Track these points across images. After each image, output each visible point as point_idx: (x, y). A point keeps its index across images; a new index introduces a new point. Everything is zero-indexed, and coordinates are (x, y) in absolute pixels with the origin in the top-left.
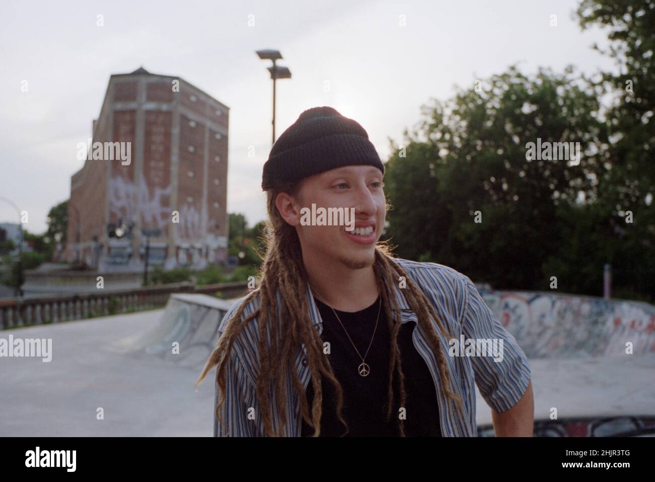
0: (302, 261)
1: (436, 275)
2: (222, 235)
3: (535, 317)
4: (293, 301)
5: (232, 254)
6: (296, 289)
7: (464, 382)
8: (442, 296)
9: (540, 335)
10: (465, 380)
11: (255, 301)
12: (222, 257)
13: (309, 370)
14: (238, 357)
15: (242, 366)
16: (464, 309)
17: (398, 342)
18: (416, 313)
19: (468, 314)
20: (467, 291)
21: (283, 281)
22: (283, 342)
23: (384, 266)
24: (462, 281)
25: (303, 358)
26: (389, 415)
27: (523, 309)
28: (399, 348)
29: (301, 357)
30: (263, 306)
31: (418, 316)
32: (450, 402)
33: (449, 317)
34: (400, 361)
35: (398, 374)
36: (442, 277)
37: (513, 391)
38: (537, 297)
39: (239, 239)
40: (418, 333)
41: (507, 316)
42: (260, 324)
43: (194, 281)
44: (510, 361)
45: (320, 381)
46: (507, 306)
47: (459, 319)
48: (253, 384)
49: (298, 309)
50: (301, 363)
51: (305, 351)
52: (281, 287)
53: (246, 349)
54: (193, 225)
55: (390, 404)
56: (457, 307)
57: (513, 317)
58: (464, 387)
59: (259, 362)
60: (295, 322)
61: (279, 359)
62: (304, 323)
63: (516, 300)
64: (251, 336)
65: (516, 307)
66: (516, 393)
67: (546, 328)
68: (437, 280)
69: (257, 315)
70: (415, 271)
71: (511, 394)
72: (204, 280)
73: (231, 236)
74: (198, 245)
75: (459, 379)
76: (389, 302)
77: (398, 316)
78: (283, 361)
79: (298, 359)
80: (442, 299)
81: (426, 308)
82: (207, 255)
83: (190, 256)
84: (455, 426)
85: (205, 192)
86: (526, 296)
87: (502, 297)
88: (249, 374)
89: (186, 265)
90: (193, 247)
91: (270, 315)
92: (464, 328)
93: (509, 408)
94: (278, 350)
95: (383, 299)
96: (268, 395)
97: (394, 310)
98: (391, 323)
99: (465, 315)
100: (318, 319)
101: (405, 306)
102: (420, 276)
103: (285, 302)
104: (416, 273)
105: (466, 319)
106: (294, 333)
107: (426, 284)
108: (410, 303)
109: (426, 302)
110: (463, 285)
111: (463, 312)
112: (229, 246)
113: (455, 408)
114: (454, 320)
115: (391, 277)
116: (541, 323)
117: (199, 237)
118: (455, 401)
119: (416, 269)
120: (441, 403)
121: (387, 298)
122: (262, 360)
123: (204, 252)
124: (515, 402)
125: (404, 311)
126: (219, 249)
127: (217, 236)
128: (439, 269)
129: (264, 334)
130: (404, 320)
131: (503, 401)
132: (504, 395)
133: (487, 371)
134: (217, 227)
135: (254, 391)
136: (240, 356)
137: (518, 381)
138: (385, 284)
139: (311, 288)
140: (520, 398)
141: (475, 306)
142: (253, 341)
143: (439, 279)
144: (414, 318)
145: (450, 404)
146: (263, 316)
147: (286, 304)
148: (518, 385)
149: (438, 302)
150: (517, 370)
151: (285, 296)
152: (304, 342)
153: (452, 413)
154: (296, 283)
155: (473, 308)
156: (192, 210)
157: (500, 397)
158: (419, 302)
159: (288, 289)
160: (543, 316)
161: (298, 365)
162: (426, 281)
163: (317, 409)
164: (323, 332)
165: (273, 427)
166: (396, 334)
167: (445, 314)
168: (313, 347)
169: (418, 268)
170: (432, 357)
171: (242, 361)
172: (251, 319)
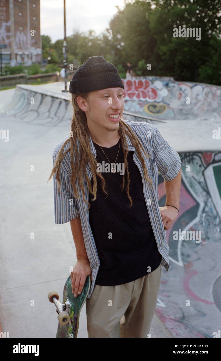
0: (87, 126)
1: (143, 128)
2: (39, 48)
3: (194, 96)
4: (84, 144)
5: (44, 58)
6: (85, 139)
7: (153, 173)
8: (146, 138)
9: (195, 104)
10: (154, 172)
11: (68, 144)
12: (39, 59)
13: (91, 173)
14: (62, 167)
15: (64, 170)
16: (155, 143)
17: (127, 159)
18: (135, 147)
19: (156, 144)
20: (156, 135)
21: (79, 135)
22: (81, 161)
23: (122, 126)
24: (154, 131)
25: (89, 168)
26: (123, 188)
27: (188, 91)
28: (127, 162)
29: (88, 168)
30: (71, 146)
31: (135, 148)
32: (147, 182)
33: (148, 147)
34: (128, 167)
35: (127, 172)
36: (146, 130)
37: (174, 174)
38: (196, 85)
39: (48, 49)
40: (136, 155)
41: (181, 94)
42: (70, 154)
43: (26, 73)
44: (172, 162)
45: (96, 177)
46: (181, 89)
47: (152, 147)
48: (69, 177)
49: (87, 148)
50: (88, 169)
51: (90, 165)
52: (79, 138)
53: (65, 164)
54: (23, 41)
55: (124, 184)
56: (152, 142)
57: (183, 95)
58: (153, 175)
59: (71, 170)
60: (85, 154)
61: (80, 169)
62: (89, 154)
63: (186, 86)
64: (67, 159)
65: (185, 90)
66: (175, 174)
67: (199, 101)
68: (144, 131)
69: (70, 150)
70: (134, 127)
71: (173, 175)
72: (31, 72)
73: (43, 48)
74: (27, 53)
75: (151, 172)
76: (123, 142)
77: (127, 149)
78: (81, 170)
79: (87, 168)
80: (145, 140)
81: (139, 145)
82: (31, 58)
83: (23, 59)
84: (149, 191)
85: (29, 24)
86: (190, 84)
87: (179, 85)
88: (67, 173)
89: (21, 64)
90: (24, 54)
91: (74, 150)
92: (154, 150)
93: (172, 180)
94: (78, 165)
95: (121, 141)
96: (76, 183)
97: (125, 146)
98: (124, 152)
99: (155, 145)
100: (94, 151)
101: (130, 144)
102: (137, 130)
103: (81, 144)
104: (135, 128)
105: (155, 146)
106: (85, 158)
107: (139, 133)
108: (132, 143)
109: (139, 142)
110: (155, 132)
111: (154, 144)
112: (43, 53)
113: (149, 184)
114: (150, 148)
115: (125, 132)
116: (196, 98)
117: (27, 49)
118: (150, 182)
119: (135, 126)
120: (144, 183)
121: (123, 141)
122: (73, 169)
123: (30, 57)
124: (174, 177)
125: (130, 146)
126: (37, 55)
127: (36, 48)
128: (145, 125)
129: (72, 159)
130: (130, 150)
131: (170, 178)
132: (170, 176)
133: (163, 166)
134: (36, 43)
135: (69, 180)
136: (63, 167)
137: (176, 169)
138: (122, 135)
139: (91, 137)
140: (176, 176)
141: (159, 141)
142: (68, 161)
143: (145, 131)
144: (134, 150)
145: (148, 183)
146: (72, 151)
147: (81, 146)
148: (176, 171)
149: (144, 141)
150: (175, 165)
151: (81, 142)
152: (89, 162)
153: (148, 186)
154: (85, 136)
155: (158, 142)
156: (22, 34)
157: (168, 176)
158: (136, 142)
159: (82, 138)
160: (198, 95)
161: (87, 170)
162: (139, 132)
163: (95, 189)
164: (97, 156)
165: (78, 195)
166: (126, 157)
167: (147, 146)
168: (93, 164)
169: (136, 125)
170: (141, 165)
171: (64, 169)
172: (67, 153)
